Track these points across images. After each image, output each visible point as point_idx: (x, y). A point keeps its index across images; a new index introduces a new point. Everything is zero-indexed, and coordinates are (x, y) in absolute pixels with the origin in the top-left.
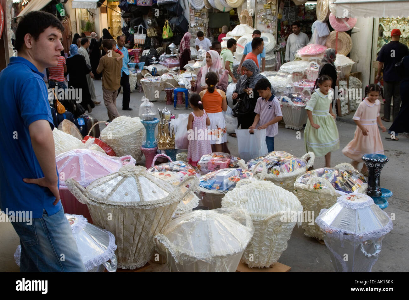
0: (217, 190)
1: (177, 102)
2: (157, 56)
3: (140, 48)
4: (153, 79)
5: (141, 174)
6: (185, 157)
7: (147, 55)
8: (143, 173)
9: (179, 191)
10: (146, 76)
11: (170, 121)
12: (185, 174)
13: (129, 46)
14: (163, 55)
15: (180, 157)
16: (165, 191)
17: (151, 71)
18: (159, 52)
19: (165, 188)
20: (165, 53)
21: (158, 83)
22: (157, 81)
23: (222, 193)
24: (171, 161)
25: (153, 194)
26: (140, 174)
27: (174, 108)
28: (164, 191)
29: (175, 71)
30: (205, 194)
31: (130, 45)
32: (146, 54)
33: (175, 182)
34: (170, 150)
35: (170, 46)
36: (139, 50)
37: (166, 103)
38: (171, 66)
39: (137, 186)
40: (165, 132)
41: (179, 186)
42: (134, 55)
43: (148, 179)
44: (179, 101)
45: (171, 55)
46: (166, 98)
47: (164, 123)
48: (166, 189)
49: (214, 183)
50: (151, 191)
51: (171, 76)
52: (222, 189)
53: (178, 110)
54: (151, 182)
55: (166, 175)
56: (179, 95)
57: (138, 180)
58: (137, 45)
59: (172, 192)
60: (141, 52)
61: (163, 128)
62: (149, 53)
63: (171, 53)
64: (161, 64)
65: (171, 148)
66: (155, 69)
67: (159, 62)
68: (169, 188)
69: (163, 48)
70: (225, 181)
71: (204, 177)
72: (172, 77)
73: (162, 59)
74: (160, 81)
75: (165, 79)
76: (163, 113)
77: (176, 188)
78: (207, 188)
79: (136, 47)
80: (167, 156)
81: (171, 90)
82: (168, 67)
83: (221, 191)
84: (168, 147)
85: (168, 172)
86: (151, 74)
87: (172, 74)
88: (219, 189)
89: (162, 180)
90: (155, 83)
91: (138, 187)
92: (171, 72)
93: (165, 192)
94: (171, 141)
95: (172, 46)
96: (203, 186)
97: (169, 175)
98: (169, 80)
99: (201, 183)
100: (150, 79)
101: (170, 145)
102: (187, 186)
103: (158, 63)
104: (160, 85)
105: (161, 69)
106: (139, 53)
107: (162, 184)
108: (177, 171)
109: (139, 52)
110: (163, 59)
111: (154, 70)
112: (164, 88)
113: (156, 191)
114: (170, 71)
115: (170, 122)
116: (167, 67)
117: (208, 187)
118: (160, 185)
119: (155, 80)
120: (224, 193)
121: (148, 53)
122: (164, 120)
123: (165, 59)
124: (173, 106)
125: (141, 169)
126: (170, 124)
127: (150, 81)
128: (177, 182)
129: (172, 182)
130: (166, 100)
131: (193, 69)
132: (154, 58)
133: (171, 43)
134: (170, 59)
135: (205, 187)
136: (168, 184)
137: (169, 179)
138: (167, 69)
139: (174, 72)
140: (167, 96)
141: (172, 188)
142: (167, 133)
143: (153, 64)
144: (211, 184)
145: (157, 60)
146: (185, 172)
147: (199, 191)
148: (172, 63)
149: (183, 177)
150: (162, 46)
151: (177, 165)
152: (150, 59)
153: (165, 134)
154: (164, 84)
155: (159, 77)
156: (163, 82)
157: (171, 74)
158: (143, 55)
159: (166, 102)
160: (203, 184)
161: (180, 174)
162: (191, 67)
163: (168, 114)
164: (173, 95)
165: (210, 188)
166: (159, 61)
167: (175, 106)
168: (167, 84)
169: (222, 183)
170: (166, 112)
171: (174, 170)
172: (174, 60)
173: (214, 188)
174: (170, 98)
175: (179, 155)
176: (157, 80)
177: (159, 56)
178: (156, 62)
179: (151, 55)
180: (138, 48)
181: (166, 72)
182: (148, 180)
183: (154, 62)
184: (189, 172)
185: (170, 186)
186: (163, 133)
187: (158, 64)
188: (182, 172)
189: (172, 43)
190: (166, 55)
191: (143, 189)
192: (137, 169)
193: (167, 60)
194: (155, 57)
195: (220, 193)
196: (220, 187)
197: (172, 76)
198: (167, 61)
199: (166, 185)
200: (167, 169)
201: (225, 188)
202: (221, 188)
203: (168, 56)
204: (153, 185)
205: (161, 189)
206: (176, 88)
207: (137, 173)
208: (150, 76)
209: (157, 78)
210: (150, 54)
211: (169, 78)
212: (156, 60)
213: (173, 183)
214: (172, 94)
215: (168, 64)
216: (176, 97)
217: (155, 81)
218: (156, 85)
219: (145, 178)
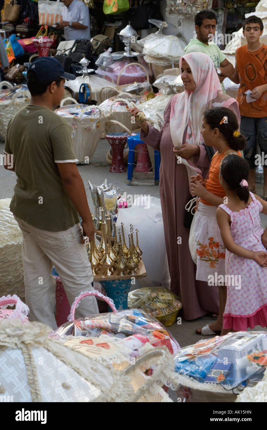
0: (220, 384)
1: (134, 166)
2: (92, 56)
3: (53, 37)
4: (81, 111)
5: (39, 343)
6: (149, 299)
7: (67, 53)
8: (41, 339)
9: (124, 386)
10: (64, 104)
11: (116, 212)
12: (144, 341)
13: (26, 30)
14: (106, 54)
15: (137, 300)
16: (93, 384)
17: (77, 91)
18: (95, 47)
19: (91, 377)
20: (110, 50)
21: (91, 120)
22: (90, 117)
23: (231, 392)
24: (114, 308)
25: (63, 390)
26: (36, 342)
27: (128, 181)
28: (89, 384)
29: (133, 92)
30: (191, 393)
31: (29, 27)
32: (65, 51)
33: (120, 362)
34: (113, 281)
35: (123, 32)
36: (49, 40)
37: (109, 167)
38: (124, 81)
39: (27, 370)
40: (103, 239)
41: (127, 372)
42: (37, 53)
43: (54, 354)
44: (140, 165)
45: (125, 54)
46: (109, 158)
47: (101, 218)
48: (94, 380)
49: (213, 365)
50: (60, 384)
51: (122, 104)
52: (231, 382)
53: (137, 185)
54: (61, 363)
55: (97, 345)
56: (141, 152)
57: (30, 357)
58: (46, 27)
59: (109, 387)
60: (55, 45)
61: (100, 229)
62: (74, 49)
63: (123, 50)
64: (101, 76)
65: (116, 276)
66: (85, 87)
67: (96, 72)
68: (103, 376)
69: (105, 37)
70: (239, 363)
71: (190, 349)
72: (124, 107)
73: (102, 62)
74: (96, 116)
75: (107, 112)
76: (100, 192)
77: (118, 377)
78: (195, 378)
79: (43, 32)
80: (104, 297)
81: (121, 139)
82: (118, 83)
83: (229, 387)
84: (109, 274)
85: (105, 338)
86: (75, 98)
87: (126, 101)
88: (224, 383)
89: (88, 357)
90: (85, 120)
91: (29, 373)
92: (124, 97)
93: (93, 388)
94: (116, 262)
95: (126, 32)
96: (185, 373)
97: (105, 345)
98: (118, 114)
99: (182, 365)
100: (74, 110)
101: (115, 269)
102: (148, 372)
103: (93, 73)
104: (97, 127)
105: (99, 88)
106: (51, 47)
107: (85, 366)
108: (127, 334)
109: (48, 45)
110: (105, 63)
111: (84, 89)
112: (107, 133)
113: (72, 384)
114: (121, 93)
115: (116, 216)
116: (115, 82)
117: (198, 376)
118: (82, 369)
119: (86, 113)
120: (235, 391)
121: (72, 49)
122: (101, 210)
123: (109, 64)
124: (125, 176)
125: (37, 330)
126: (115, 219)
127: (72, 116)
128: (123, 363)
129: (111, 362)
130: (110, 161)
131: (175, 89)
132: (84, 61)
133: (125, 27)
134: (122, 65)
135: (191, 376)
136: (100, 367)
137: (104, 353)
138: (113, 86)
139: (130, 95)
140: (113, 153)
141: (110, 379)
142: (107, 242)
143: (81, 75)
144: (207, 369)
145: (92, 65)
146: (144, 337)
147: (175, 384)
148: (127, 75)
149: (140, 350)
150: (103, 34)
151: (127, 318)
152: (75, 63)
153: (104, 245)
154: (106, 124)
155: (93, 106)
156: (105, 119)
157: (124, 100)
158: (58, 53)
159: (110, 165)
160: (187, 368)
161: (133, 342)
162: (171, 83)
163: (111, 197)
164: (127, 150)
165: (203, 378)
166: (96, 67)
167: (130, 177)
168: (113, 124)
169: (231, 368)
170: (109, 190)
171: (119, 331)
172: (132, 66)
173: (212, 379)
174: (119, 157)
175: (134, 295)
176: (89, 113)
177: (97, 56)
178: (90, 71)
179: (78, 54)
180: (49, 36)
181: (113, 94)
182: (54, 358)
183: (85, 71)
184: (155, 336)
185: (106, 371)
186: (99, 239)
187: (93, 76)
188: (139, 335)
189: (128, 26)
190: (114, 55)
191: (40, 379)
192: (28, 331)
193: (116, 67)
194: (87, 58)
195: (225, 392)
196: (227, 375)
197: (126, 105)
198: (115, 69)
199: (95, 371)
200: (101, 329)
201: (238, 380)
202: (228, 378)
203: (116, 55)
204: (64, 369)
205: (83, 379)
206: (133, 134)
207: (27, 339)
208: (73, 103)
209: (89, 108)
210: (76, 51)
211: (118, 110)
212: (89, 67)
213: (114, 364)
214: (123, 148)
215: (117, 76)
216: (133, 157)
217: (85, 116)
218: (87, 126)
219: (46, 351)
